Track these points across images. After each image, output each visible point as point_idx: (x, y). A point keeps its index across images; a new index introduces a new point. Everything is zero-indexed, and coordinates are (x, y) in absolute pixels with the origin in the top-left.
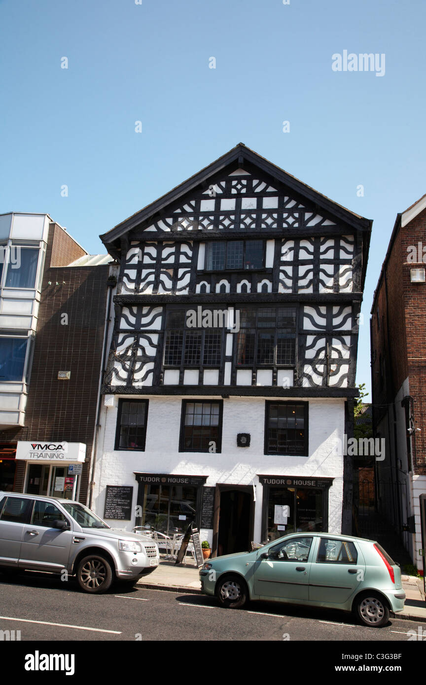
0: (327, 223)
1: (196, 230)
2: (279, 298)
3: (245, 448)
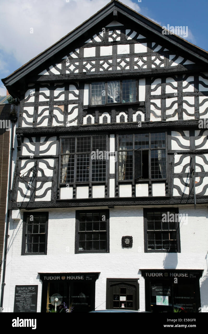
0: (187, 63)
1: (81, 73)
2: (151, 125)
3: (128, 249)
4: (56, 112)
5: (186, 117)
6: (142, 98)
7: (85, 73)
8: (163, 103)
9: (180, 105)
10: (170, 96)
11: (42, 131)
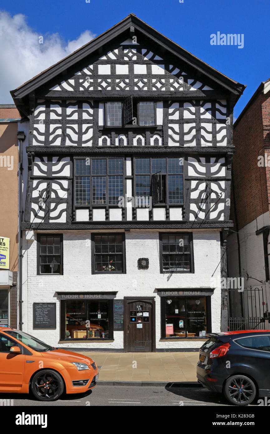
0: (206, 88)
1: (96, 91)
2: (169, 150)
3: (144, 270)
4: (69, 131)
5: (203, 144)
6: (160, 121)
7: (100, 91)
8: (181, 128)
9: (198, 131)
10: (188, 121)
11: (55, 151)
